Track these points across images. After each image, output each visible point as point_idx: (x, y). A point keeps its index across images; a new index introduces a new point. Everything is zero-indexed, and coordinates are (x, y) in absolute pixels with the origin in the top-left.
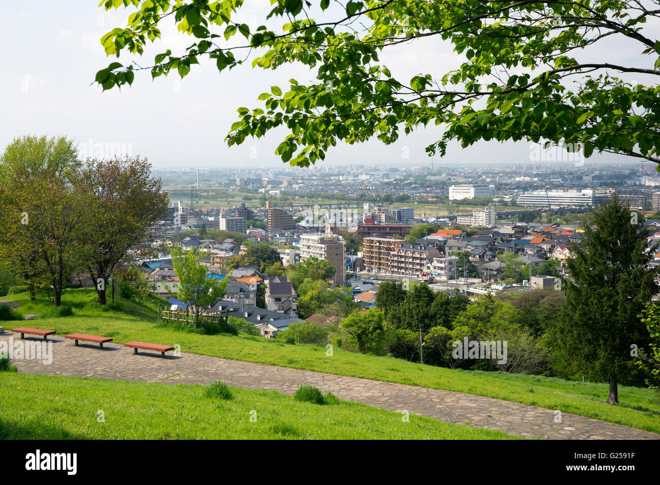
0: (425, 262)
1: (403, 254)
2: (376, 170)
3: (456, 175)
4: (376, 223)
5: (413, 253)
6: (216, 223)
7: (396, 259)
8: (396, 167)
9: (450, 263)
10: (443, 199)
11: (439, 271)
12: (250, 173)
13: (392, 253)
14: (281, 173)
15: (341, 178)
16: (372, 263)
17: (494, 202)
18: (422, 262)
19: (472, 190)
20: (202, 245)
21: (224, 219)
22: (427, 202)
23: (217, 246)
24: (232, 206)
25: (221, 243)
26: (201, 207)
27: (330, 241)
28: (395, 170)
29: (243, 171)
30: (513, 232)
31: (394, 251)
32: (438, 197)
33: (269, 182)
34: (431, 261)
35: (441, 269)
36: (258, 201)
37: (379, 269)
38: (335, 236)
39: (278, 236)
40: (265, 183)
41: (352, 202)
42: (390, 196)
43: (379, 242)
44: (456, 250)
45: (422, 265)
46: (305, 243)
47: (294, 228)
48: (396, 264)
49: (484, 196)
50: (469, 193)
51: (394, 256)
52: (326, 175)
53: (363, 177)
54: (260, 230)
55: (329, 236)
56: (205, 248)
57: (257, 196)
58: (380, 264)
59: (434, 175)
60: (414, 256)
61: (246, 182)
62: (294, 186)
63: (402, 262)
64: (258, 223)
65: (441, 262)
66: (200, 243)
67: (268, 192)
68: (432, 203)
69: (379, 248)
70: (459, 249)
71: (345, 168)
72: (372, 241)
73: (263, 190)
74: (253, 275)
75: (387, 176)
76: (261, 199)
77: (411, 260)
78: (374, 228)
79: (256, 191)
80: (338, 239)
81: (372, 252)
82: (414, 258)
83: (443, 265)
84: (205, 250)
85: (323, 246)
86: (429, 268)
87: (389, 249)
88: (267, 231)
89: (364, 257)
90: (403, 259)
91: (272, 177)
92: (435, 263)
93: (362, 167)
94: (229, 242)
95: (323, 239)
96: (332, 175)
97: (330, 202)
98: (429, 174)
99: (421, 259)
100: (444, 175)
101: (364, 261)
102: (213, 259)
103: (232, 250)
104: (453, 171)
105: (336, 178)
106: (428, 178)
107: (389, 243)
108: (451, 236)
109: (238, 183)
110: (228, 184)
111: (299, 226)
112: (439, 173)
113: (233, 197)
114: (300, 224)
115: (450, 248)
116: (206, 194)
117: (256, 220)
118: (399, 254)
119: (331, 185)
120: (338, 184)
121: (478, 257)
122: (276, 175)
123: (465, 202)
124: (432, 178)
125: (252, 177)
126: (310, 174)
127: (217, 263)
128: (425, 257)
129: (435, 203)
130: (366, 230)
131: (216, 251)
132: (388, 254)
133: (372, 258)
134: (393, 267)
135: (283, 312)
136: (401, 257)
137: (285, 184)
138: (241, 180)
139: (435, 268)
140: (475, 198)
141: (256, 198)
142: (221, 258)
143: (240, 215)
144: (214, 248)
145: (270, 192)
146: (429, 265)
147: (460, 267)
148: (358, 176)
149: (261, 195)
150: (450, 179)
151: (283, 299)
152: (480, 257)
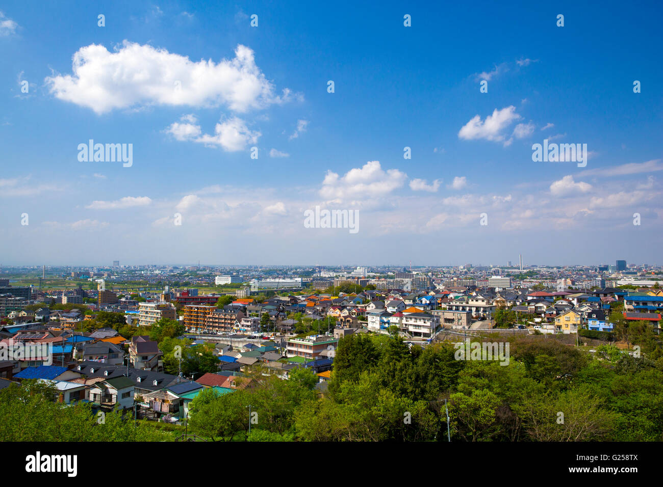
0: (235, 322)
1: (217, 316)
2: (164, 267)
3: (214, 271)
4: (190, 295)
5: (225, 315)
6: (60, 299)
7: (211, 320)
8: (177, 266)
9: (255, 322)
10: (212, 285)
11: (246, 328)
12: (80, 269)
13: (208, 316)
14: (102, 270)
15: (143, 272)
16: (191, 324)
17: (243, 285)
18: (232, 322)
19: (230, 279)
20: (52, 314)
21: (66, 297)
22: (202, 286)
23: (65, 314)
24: (69, 289)
25: (68, 312)
26: (47, 290)
27: (165, 307)
28: (176, 268)
29: (75, 268)
30: (289, 300)
31: (209, 314)
32: (208, 283)
33: (95, 275)
34: (240, 321)
35: (248, 326)
36: (88, 286)
37: (197, 328)
38: (168, 303)
39: (106, 308)
40: (92, 275)
41: (153, 286)
42: (178, 282)
43: (197, 308)
44: (254, 313)
45: (232, 324)
46: (144, 309)
47: (117, 303)
48: (211, 324)
49: (237, 283)
50: (227, 280)
51: (210, 318)
52: (133, 271)
53: (157, 272)
54: (92, 304)
55: (164, 303)
56: (55, 316)
57: (87, 283)
58: (197, 324)
59: (201, 271)
60: (226, 317)
61: (78, 275)
62: (112, 277)
63: (216, 322)
64: (91, 299)
65: (248, 322)
66: (51, 313)
67: (95, 280)
68: (206, 286)
69: (197, 312)
70: (257, 311)
71: (144, 267)
72: (191, 308)
73: (91, 280)
74: (116, 336)
75: (171, 271)
76: (90, 285)
77: (223, 321)
78: (189, 298)
79: (86, 280)
80: (170, 306)
81: (191, 316)
82: (225, 319)
83: (249, 324)
84: (55, 318)
85: (159, 311)
86: (238, 326)
87: (205, 313)
88: (97, 305)
89: (184, 320)
90: (217, 320)
91: (96, 272)
92: (243, 322)
93: (155, 266)
94: (74, 312)
95: (159, 305)
96: (136, 271)
97: (138, 286)
98: (198, 270)
99: (231, 320)
100: (208, 271)
101: (184, 323)
102: (63, 325)
103: (78, 317)
104: (212, 269)
105: (140, 272)
106: (198, 272)
107: (205, 309)
108: (248, 303)
109: (73, 275)
110: (65, 276)
111: (121, 301)
112: (204, 270)
113: (69, 284)
114: (122, 300)
115: (250, 311)
116: (50, 282)
117: (89, 298)
118: (214, 316)
119: (137, 276)
120: (141, 276)
121: (274, 317)
122: (99, 270)
123: (226, 286)
124: (200, 272)
125: (82, 271)
126: (121, 269)
127: (67, 327)
128: (234, 318)
129: (208, 286)
130: (183, 300)
131: (64, 318)
132: (205, 317)
133: (191, 320)
134: (209, 326)
135: (150, 369)
136: (216, 318)
137: (106, 275)
138: (75, 273)
139: (243, 326)
140: (232, 283)
141: (86, 285)
142: (70, 323)
143: (77, 294)
144: (63, 317)
145: (96, 280)
146: (238, 324)
147: (264, 324)
148: (153, 271)
149: (89, 283)
150: (211, 273)
151: (150, 357)
152: (275, 317)
